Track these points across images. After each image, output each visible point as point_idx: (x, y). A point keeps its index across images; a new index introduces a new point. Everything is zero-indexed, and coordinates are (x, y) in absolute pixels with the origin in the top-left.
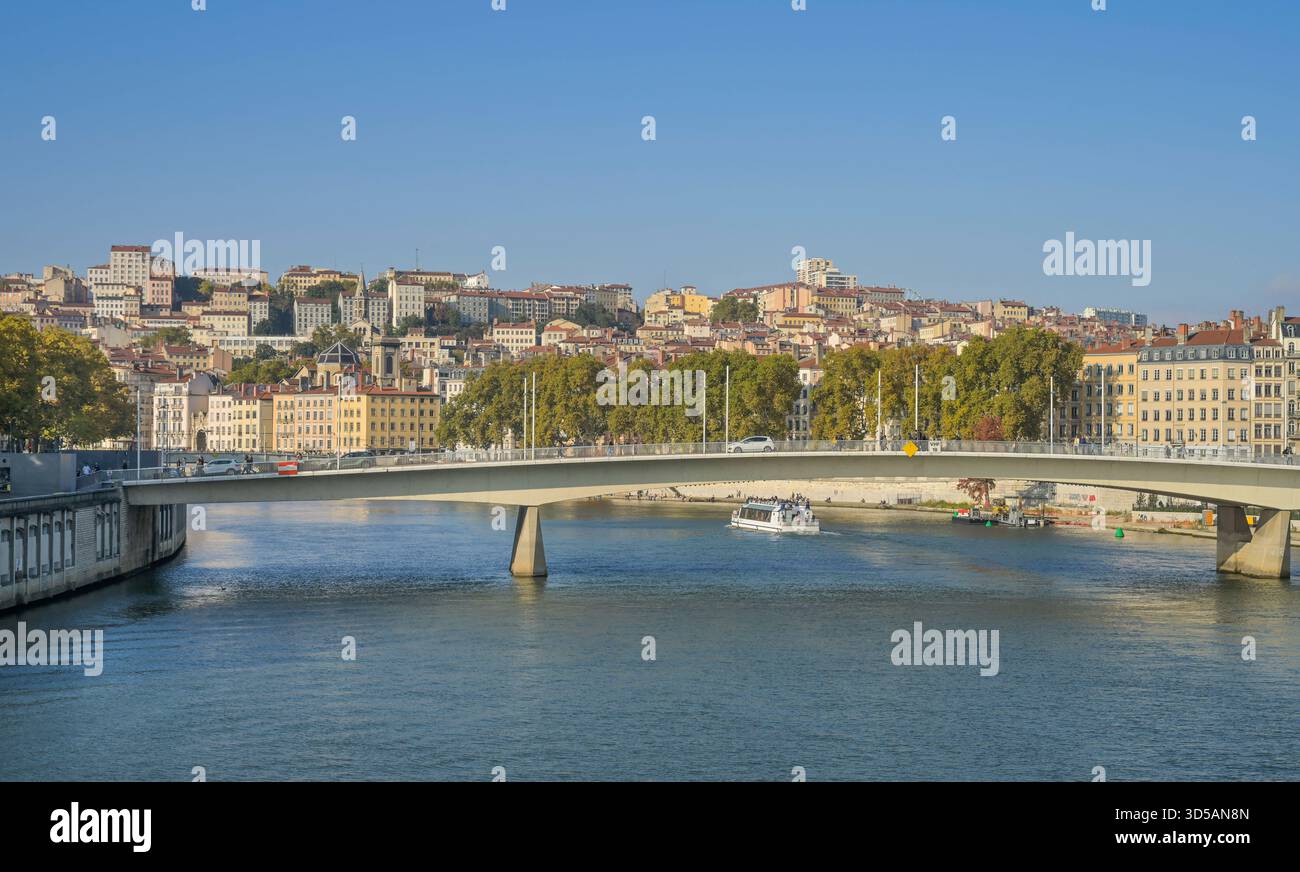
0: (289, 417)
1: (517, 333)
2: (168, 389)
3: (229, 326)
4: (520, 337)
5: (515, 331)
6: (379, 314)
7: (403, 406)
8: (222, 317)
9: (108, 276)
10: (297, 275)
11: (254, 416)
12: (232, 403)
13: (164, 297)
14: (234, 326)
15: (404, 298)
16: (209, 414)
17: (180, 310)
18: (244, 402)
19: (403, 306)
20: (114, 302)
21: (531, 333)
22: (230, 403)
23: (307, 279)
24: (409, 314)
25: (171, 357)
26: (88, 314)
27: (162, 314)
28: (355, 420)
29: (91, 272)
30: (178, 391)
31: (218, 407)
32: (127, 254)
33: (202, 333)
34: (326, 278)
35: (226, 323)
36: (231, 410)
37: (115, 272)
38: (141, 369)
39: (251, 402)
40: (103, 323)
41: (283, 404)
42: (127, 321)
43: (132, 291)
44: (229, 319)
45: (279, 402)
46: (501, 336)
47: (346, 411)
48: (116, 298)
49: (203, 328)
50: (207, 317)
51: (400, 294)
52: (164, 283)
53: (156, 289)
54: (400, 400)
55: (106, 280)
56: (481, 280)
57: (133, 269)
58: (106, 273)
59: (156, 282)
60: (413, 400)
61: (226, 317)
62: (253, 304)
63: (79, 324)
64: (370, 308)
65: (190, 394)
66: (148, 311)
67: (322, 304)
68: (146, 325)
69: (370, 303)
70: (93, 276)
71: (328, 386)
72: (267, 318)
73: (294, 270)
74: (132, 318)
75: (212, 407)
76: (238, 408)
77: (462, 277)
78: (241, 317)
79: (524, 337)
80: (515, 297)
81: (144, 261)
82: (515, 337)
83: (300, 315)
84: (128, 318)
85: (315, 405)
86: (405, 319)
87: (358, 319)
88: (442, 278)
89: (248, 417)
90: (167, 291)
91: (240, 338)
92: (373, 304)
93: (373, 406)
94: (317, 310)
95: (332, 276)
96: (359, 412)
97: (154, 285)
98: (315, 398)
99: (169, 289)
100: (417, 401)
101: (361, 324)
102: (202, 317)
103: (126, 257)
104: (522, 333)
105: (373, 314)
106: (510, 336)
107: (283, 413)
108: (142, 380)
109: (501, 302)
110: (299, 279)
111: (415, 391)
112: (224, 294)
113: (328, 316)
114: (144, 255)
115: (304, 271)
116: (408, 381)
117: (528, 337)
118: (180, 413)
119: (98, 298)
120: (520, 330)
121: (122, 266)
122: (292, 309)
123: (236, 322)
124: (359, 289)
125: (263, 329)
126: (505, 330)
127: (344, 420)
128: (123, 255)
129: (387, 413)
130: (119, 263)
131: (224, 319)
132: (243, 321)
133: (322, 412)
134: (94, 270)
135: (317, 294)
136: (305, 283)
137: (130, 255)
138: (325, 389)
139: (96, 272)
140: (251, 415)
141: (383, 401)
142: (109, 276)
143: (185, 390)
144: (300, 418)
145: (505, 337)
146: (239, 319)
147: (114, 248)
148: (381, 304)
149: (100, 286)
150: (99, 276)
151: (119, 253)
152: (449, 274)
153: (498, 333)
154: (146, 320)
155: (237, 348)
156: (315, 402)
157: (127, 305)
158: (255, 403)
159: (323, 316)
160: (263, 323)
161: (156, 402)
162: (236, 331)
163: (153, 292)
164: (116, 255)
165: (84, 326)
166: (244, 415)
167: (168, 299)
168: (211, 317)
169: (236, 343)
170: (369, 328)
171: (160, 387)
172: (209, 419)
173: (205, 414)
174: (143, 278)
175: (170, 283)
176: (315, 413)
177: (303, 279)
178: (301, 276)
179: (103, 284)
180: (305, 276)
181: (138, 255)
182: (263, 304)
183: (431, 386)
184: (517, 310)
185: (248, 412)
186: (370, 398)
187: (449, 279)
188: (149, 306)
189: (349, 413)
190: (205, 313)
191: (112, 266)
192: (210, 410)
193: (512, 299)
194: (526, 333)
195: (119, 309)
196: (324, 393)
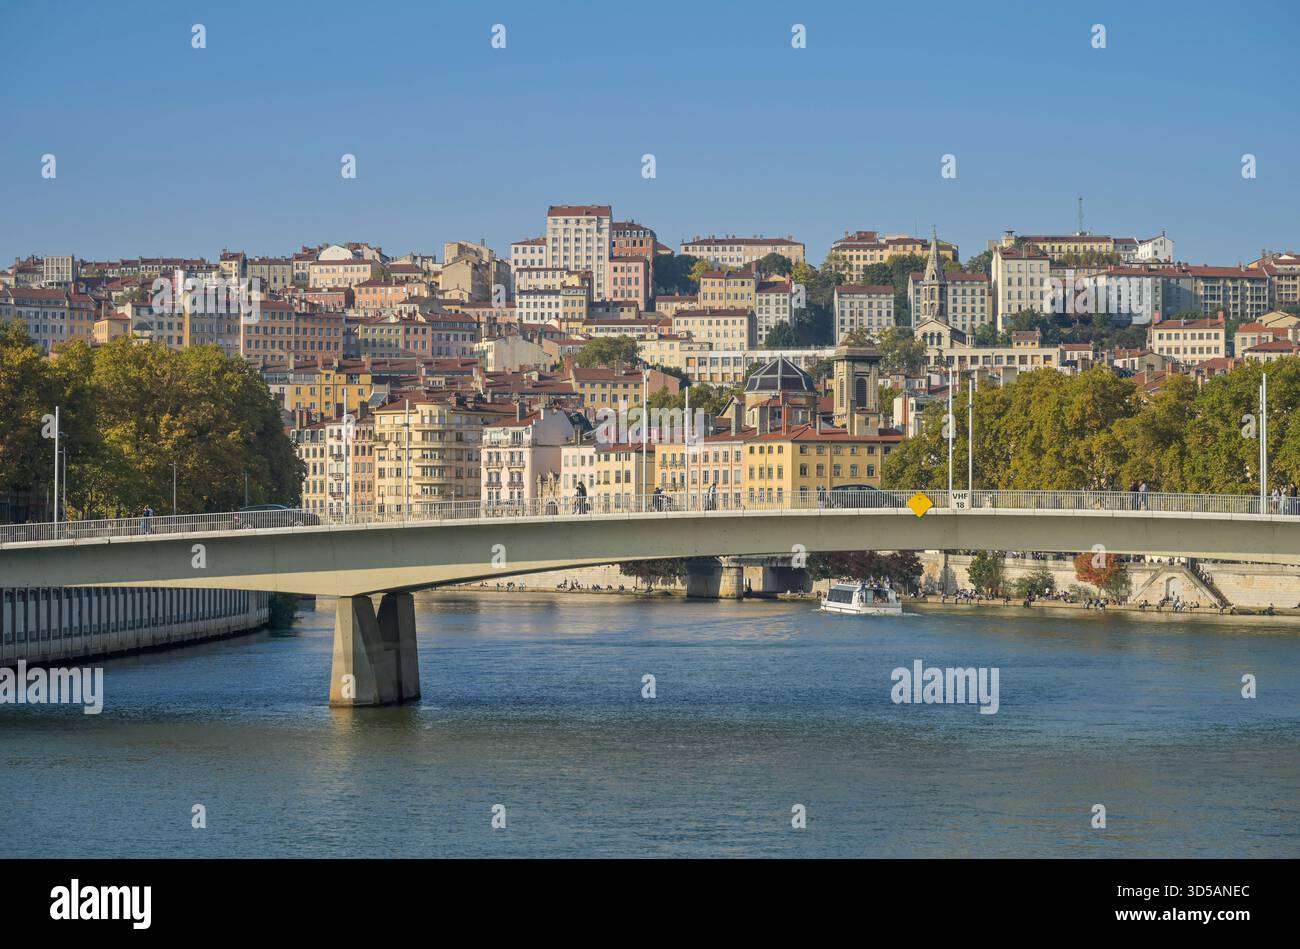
0: (678, 481)
1: (1193, 336)
2: (501, 436)
3: (718, 335)
4: (1198, 343)
5: (1189, 332)
6: (973, 310)
7: (854, 460)
8: (706, 320)
9: (542, 256)
10: (851, 248)
11: (628, 480)
12: (596, 457)
13: (633, 288)
14: (726, 335)
15: (1015, 282)
16: (562, 476)
17: (653, 310)
18: (613, 456)
19: (1015, 295)
20: (546, 299)
21: (1217, 336)
22: (591, 458)
23: (868, 253)
24: (1023, 308)
25: (582, 386)
26: (483, 319)
27: (624, 316)
28: (775, 483)
29: (516, 250)
30: (517, 440)
31: (574, 465)
32: (572, 219)
33: (672, 347)
34: (901, 251)
35: (714, 328)
36: (592, 470)
37: (554, 249)
38: (470, 406)
39: (623, 456)
40: (503, 332)
41: (669, 459)
42: (564, 329)
43: (575, 281)
44: (718, 323)
45: (664, 456)
46: (1165, 343)
47: (761, 469)
48: (549, 291)
49: (674, 337)
50: (682, 320)
51: (1008, 276)
52: (632, 265)
53: (619, 275)
54: (849, 450)
55: (541, 262)
56: (1160, 249)
57: (583, 244)
58: (541, 251)
59: (619, 265)
60: (871, 451)
61: (714, 320)
62: (764, 297)
63: (468, 334)
64: (950, 299)
65: (534, 444)
66: (599, 311)
67: (879, 294)
68: (593, 335)
69: (950, 290)
70: (520, 256)
71: (739, 429)
72: (787, 319)
73: (850, 239)
74: (572, 325)
75: (566, 465)
76: (603, 466)
77: (1129, 244)
78: (738, 319)
79: (1205, 343)
80: (1210, 276)
81: (599, 230)
82: (1190, 343)
83: (843, 313)
84: (564, 324)
85: (716, 460)
86: (1014, 317)
87: (929, 318)
88: (1096, 247)
89: (618, 480)
90: (637, 279)
91: (731, 354)
92: (955, 292)
93: (804, 460)
94: (870, 305)
95: (910, 247)
96: (780, 471)
97: (615, 270)
98: (716, 449)
99: (641, 275)
100: (879, 451)
101: (934, 327)
102: (675, 321)
103: (572, 225)
104: (1201, 337)
105: (955, 309)
106: (1180, 343)
107: (669, 472)
108: (468, 423)
109: (1185, 284)
110: (855, 253)
111: (875, 435)
112: (717, 281)
113: (889, 314)
114: (599, 221)
115: (866, 240)
116: (863, 418)
117: (1213, 343)
118: (520, 474)
119: (522, 293)
120: (1197, 332)
121: (566, 240)
122: (833, 304)
123: (730, 327)
124: (931, 268)
125: (781, 337)
126: (1173, 332)
127: (757, 483)
128: (566, 222)
129: (827, 471)
130: (560, 234)
131: (710, 323)
132: (741, 325)
133: (725, 472)
134: (520, 247)
135: (880, 278)
136: (862, 259)
137: (578, 222)
138: (733, 434)
139: (524, 251)
140: (623, 477)
141: (819, 453)
142: (544, 256)
143: (527, 437)
144: (694, 482)
145: (1173, 343)
146: (734, 323)
147: (554, 211)
148: (978, 292)
149: (526, 274)
150: (529, 256)
151: (561, 219)
152: (1107, 239)
153: (1161, 337)
154: (593, 327)
155: (714, 370)
156: (716, 455)
157: (566, 303)
158: (628, 458)
159: (880, 314)
160: (781, 327)
161: (484, 457)
162: (729, 341)
163: (615, 279)
164: (555, 221)
165: (475, 339)
166: (612, 479)
167: (638, 293)
168: (690, 320)
169: (725, 361)
170: (946, 333)
171: (492, 434)
172: (562, 484)
173: (557, 476)
174: (599, 258)
175: (641, 265)
176: (716, 472)
177: (861, 253)
178: (858, 248)
179: (529, 270)
180: (865, 248)
181: (589, 221)
182: (781, 297)
183: (905, 425)
184: (1213, 297)
185: (618, 472)
186: (798, 446)
187: (1106, 248)
188: (603, 303)
189: (766, 472)
190: (680, 313)
191: (549, 242)
192: (564, 471)
193: (1205, 279)
194: (1209, 336)
195: (553, 310)
196: (733, 439)
